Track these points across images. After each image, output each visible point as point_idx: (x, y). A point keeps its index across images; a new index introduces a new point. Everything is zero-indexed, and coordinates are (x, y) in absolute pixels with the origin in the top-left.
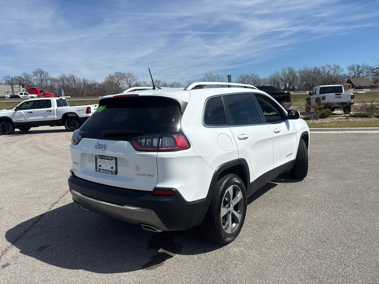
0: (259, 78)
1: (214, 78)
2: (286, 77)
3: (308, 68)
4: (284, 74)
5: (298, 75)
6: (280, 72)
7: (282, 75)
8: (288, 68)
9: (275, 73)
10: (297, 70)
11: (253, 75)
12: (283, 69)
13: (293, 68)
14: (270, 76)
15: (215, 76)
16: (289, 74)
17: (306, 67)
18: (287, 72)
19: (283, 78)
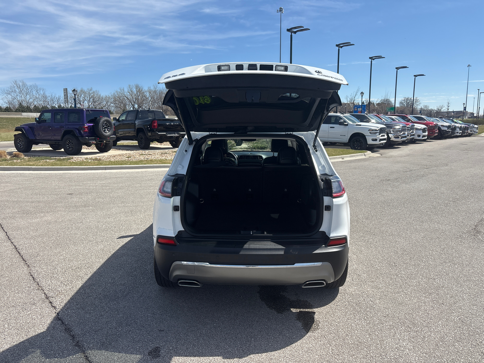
0: (100, 95)
1: (30, 89)
2: (134, 97)
3: (158, 87)
4: (131, 93)
5: (148, 95)
6: (126, 90)
7: (128, 94)
8: (135, 85)
9: (120, 91)
10: (145, 88)
11: (91, 90)
12: (130, 86)
13: (141, 86)
14: (112, 93)
15: (31, 86)
16: (137, 93)
17: (156, 86)
18: (134, 90)
19: (129, 97)
